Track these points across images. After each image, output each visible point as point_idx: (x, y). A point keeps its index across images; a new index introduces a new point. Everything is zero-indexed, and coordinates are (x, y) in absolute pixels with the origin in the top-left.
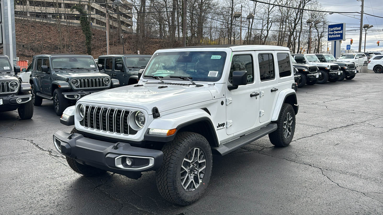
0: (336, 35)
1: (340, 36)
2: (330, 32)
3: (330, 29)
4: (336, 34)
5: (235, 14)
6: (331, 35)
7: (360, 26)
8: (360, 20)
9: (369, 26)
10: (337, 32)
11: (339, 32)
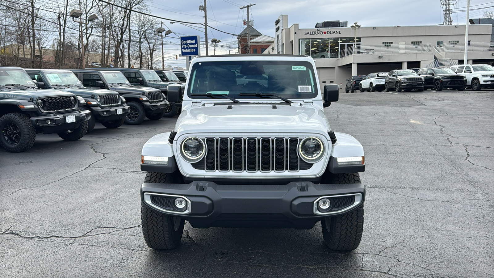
0: (190, 50)
1: (194, 50)
2: (183, 46)
3: (183, 42)
4: (190, 48)
5: (73, 12)
6: (185, 49)
7: (205, 41)
8: (205, 33)
9: (217, 41)
10: (191, 46)
11: (194, 46)
